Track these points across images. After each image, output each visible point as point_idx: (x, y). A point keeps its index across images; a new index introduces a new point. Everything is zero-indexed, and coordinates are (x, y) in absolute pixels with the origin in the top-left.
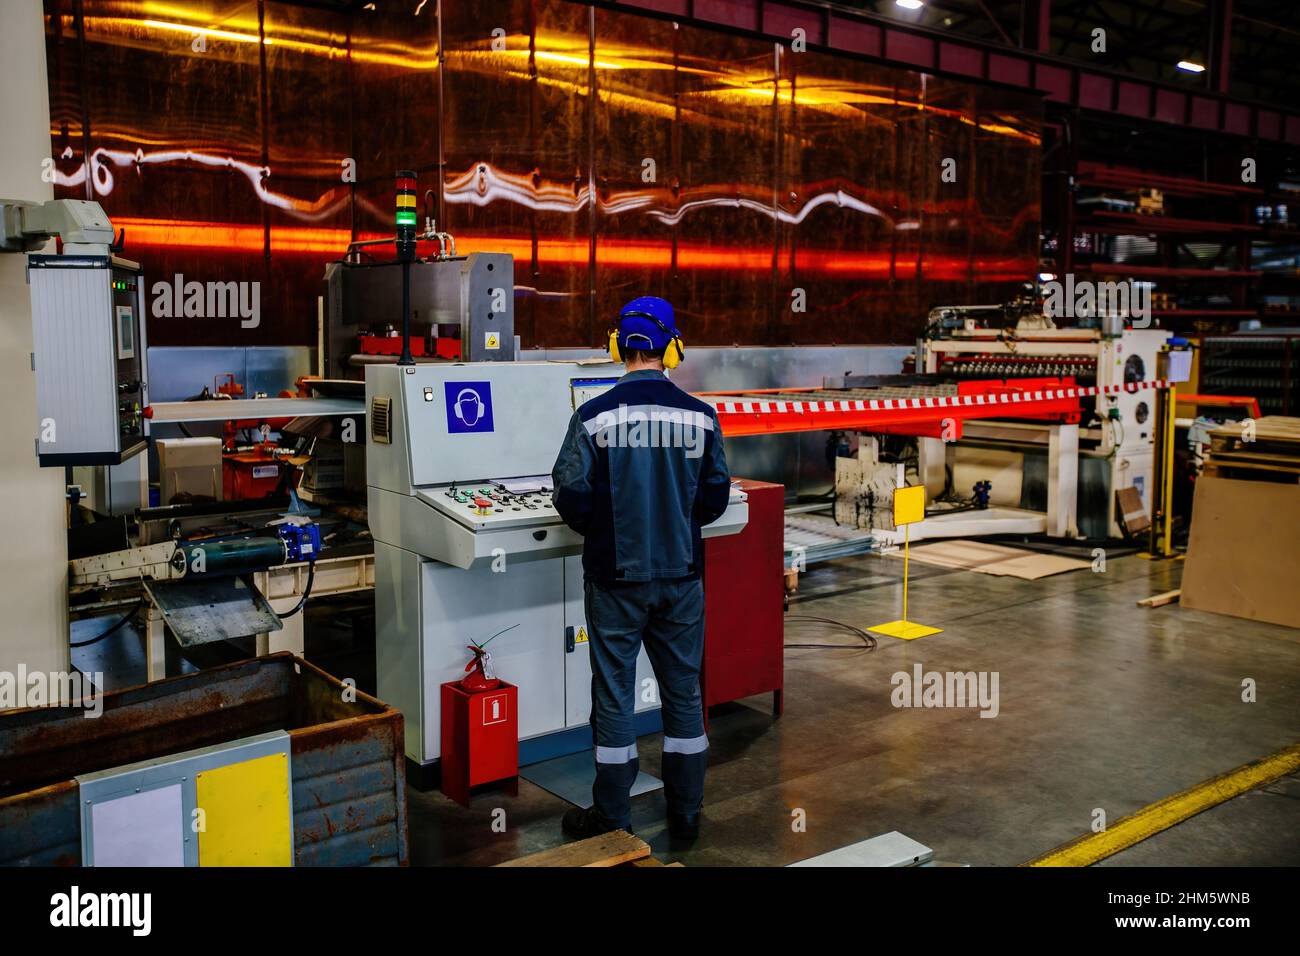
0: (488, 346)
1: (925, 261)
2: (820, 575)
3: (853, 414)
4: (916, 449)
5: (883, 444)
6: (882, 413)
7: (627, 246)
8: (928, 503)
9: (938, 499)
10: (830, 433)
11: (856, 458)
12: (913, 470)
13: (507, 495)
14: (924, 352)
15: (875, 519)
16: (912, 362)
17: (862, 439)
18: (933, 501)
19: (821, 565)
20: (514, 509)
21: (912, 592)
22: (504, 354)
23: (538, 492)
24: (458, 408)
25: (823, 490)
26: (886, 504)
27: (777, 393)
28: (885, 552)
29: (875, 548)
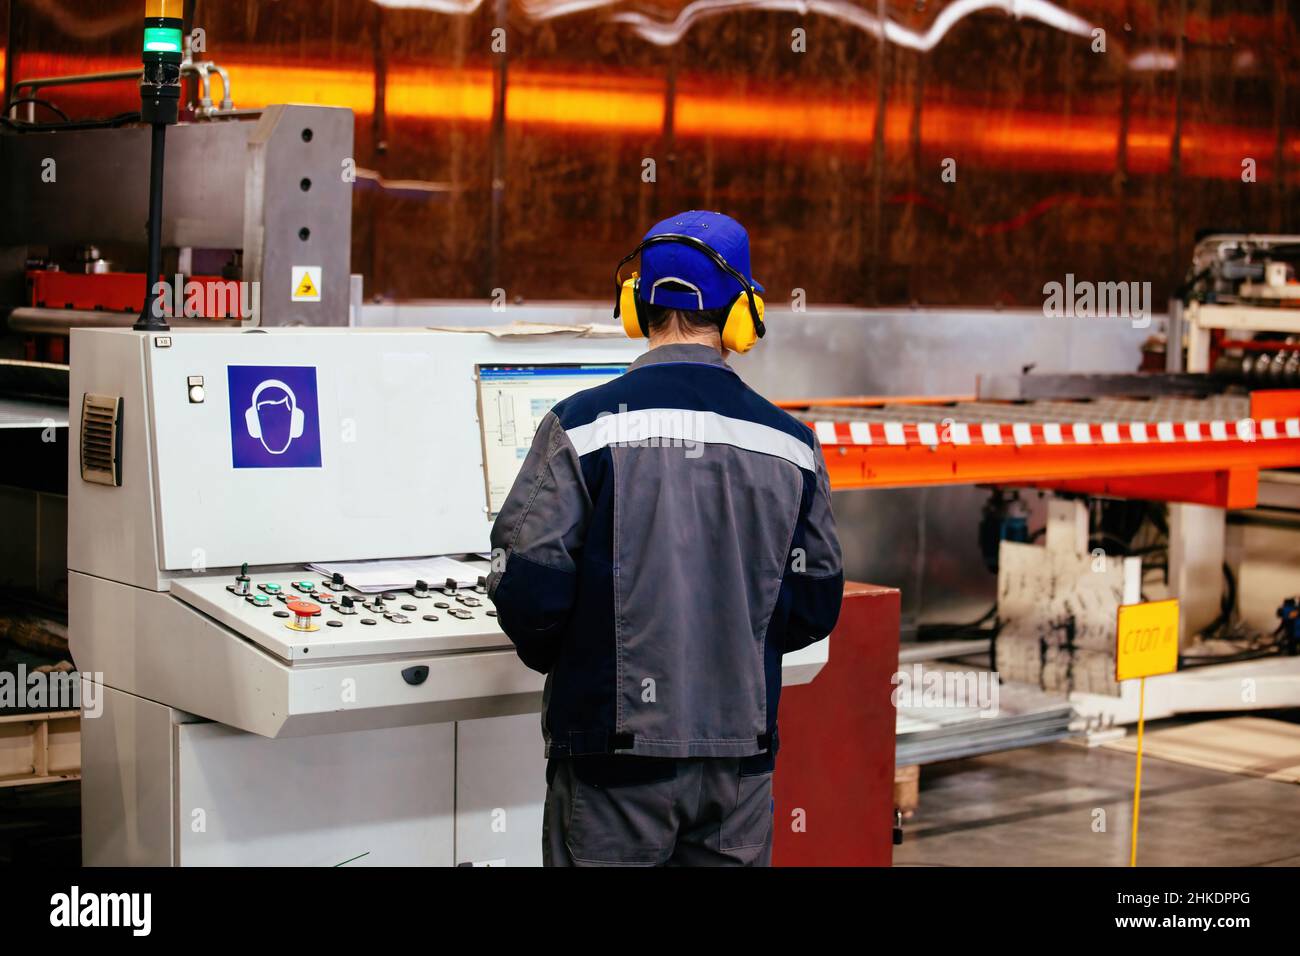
0: (297, 296)
1: (1189, 133)
2: (959, 784)
3: (1038, 452)
4: (1164, 529)
5: (1099, 518)
6: (1098, 451)
7: (573, 87)
8: (1186, 641)
9: (1207, 633)
10: (989, 493)
11: (1043, 544)
12: (1158, 573)
13: (349, 594)
14: (1185, 327)
15: (1078, 671)
16: (1159, 349)
17: (1057, 506)
18: (1197, 639)
19: (965, 765)
20: (364, 622)
21: (1149, 819)
22: (329, 313)
23: (410, 591)
24: (252, 418)
25: (970, 614)
26: (1100, 641)
27: (880, 407)
28: (1095, 740)
29: (1077, 731)
